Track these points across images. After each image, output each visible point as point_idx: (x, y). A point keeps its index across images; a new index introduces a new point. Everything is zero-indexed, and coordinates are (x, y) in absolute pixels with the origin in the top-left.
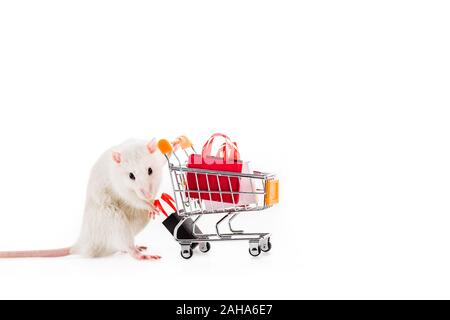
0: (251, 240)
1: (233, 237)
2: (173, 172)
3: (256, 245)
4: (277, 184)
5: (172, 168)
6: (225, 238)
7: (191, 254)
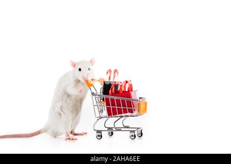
0: (131, 131)
1: (122, 129)
2: (94, 97)
3: (133, 134)
4: (146, 104)
5: (93, 94)
6: (119, 129)
7: (101, 137)
